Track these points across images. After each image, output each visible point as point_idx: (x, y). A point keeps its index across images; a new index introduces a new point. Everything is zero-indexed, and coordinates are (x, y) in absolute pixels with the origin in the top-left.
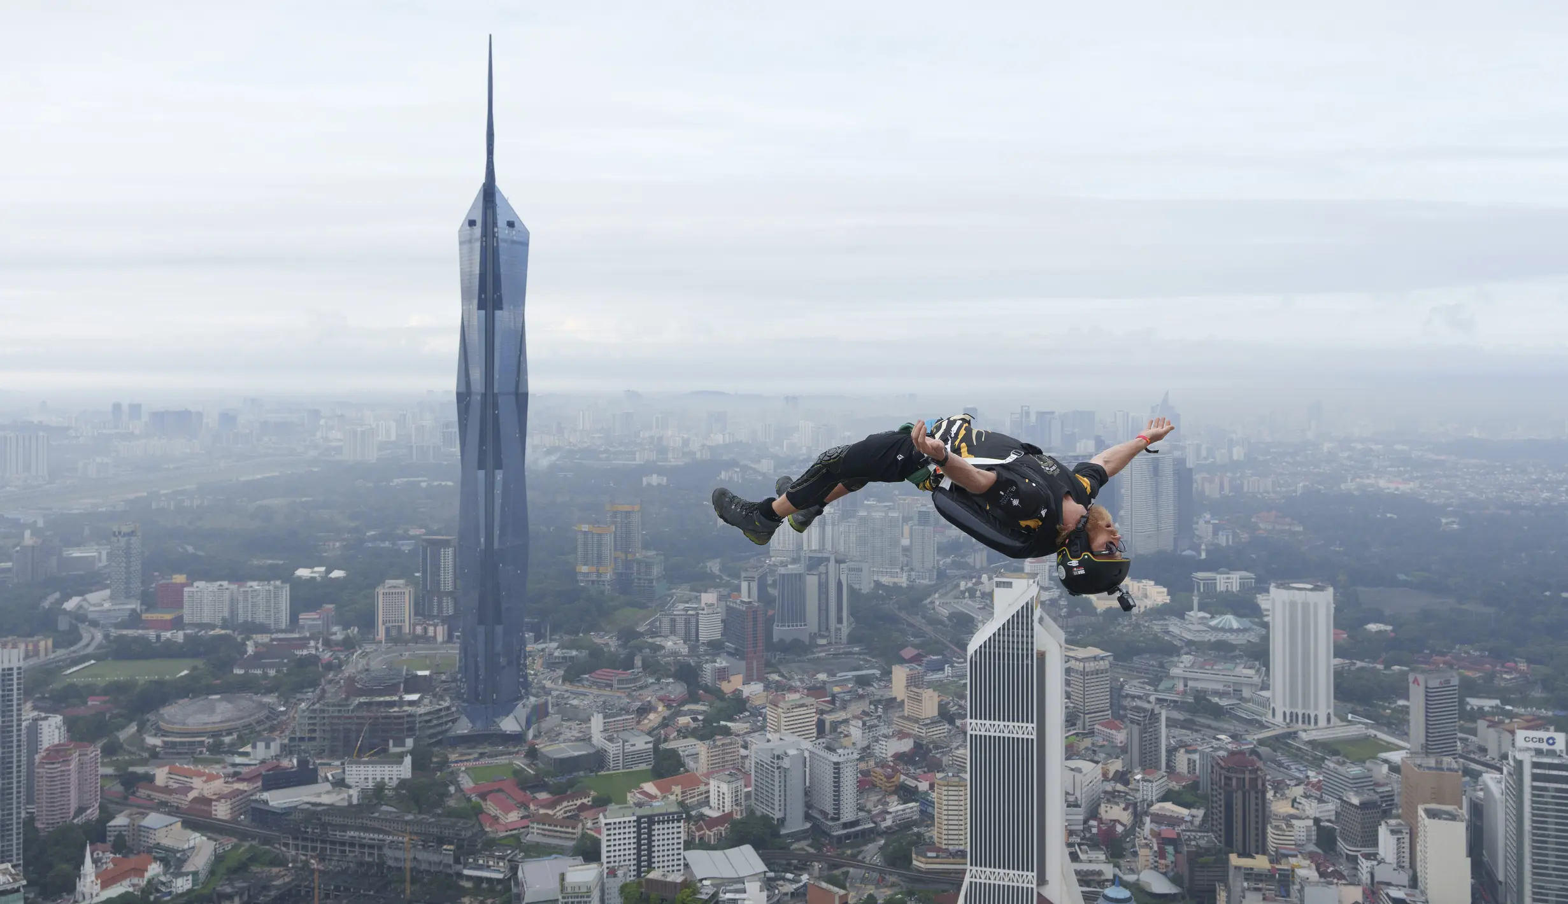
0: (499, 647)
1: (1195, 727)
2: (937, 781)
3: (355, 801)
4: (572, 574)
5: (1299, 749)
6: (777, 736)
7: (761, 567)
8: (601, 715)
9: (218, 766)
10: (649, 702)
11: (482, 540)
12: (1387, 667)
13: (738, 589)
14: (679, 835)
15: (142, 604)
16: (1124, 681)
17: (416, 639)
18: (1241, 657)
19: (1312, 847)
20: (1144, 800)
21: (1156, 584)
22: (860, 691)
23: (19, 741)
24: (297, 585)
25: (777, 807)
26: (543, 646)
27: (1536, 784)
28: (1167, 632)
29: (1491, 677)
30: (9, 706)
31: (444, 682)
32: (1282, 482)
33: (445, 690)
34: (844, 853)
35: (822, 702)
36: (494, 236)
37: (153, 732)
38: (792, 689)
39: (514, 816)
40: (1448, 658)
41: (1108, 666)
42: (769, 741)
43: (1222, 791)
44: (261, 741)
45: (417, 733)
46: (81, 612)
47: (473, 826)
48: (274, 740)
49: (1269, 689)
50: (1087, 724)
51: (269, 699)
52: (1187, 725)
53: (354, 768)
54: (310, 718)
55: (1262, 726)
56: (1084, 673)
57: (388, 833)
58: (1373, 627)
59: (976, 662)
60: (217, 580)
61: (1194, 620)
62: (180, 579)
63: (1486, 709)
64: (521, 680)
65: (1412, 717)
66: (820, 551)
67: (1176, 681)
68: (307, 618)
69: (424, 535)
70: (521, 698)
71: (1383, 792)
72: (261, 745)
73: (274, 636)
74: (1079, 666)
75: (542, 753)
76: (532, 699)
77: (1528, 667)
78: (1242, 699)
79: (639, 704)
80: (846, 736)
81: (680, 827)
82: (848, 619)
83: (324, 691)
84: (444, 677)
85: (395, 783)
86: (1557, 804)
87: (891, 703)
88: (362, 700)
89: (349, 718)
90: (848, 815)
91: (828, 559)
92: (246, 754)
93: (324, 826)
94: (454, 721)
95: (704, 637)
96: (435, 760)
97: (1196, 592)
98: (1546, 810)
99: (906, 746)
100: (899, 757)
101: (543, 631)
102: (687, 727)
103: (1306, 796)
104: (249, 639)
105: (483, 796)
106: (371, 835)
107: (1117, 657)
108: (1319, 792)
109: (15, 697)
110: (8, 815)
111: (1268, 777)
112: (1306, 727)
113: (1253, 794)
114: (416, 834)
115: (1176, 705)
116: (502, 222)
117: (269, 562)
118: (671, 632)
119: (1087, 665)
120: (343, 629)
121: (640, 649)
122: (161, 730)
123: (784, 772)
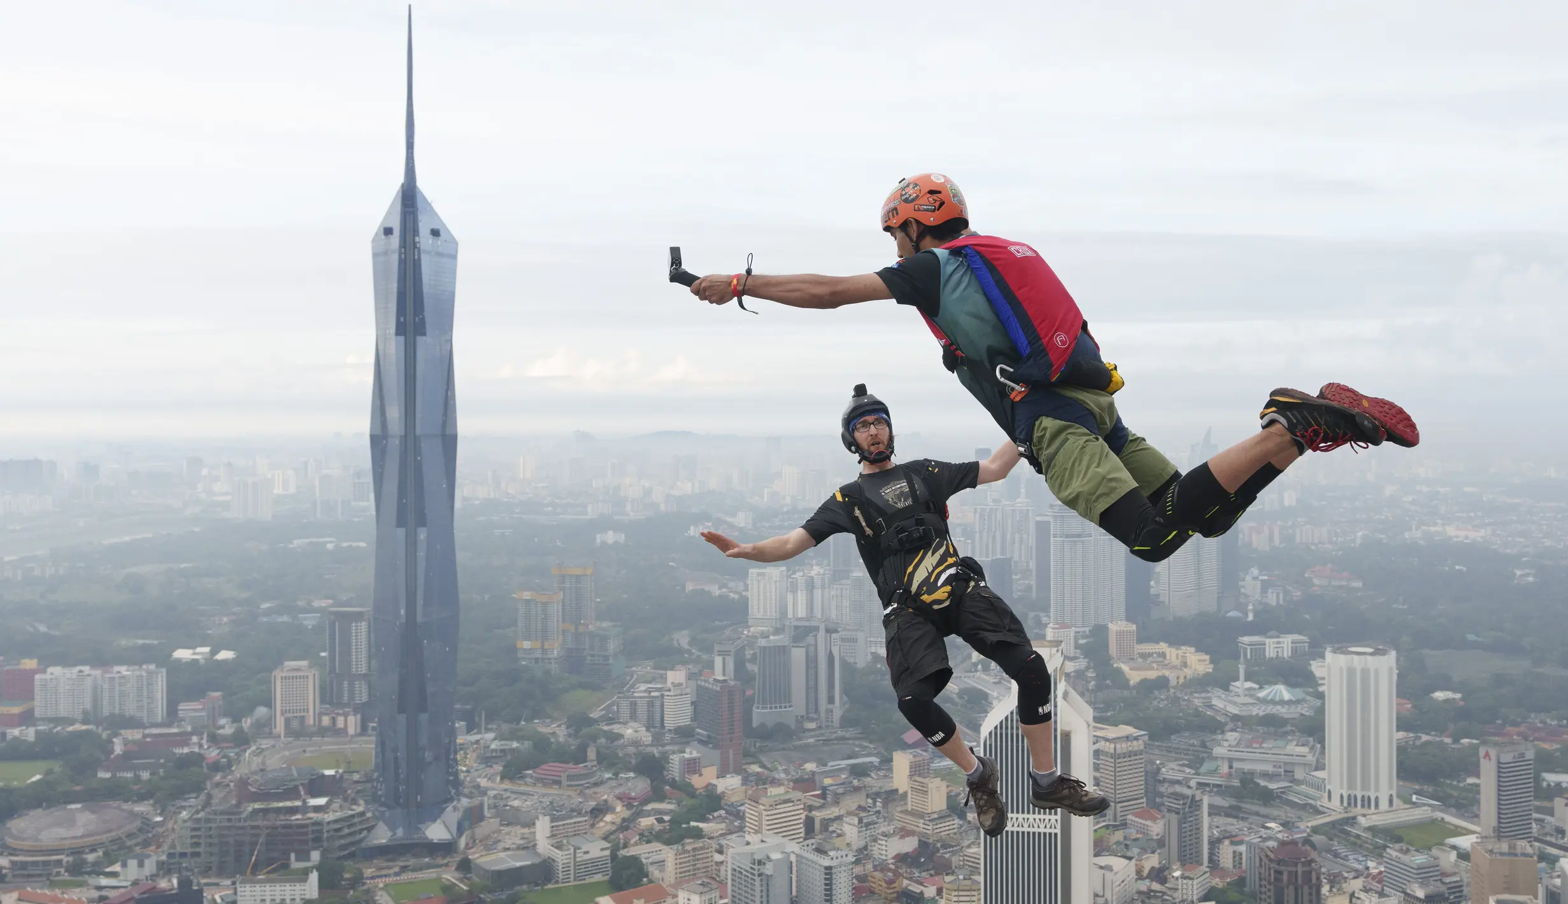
0: (424, 741)
1: (1241, 815)
2: (945, 886)
4: (513, 649)
5: (1358, 837)
6: (759, 837)
7: (739, 638)
8: (548, 818)
9: (79, 890)
10: (606, 801)
11: (403, 612)
12: (1456, 740)
13: (711, 665)
16: (1161, 764)
17: (322, 732)
18: (1293, 732)
21: (1197, 651)
22: (856, 782)
24: (176, 669)
26: (478, 737)
28: (1211, 707)
31: (357, 782)
32: (1339, 531)
33: (358, 792)
35: (811, 797)
36: (415, 247)
38: (774, 782)
40: (1522, 729)
41: (1142, 747)
42: (748, 843)
43: (1272, 887)
44: (133, 858)
45: (325, 844)
48: (149, 856)
49: (1324, 769)
50: (1119, 814)
51: (141, 808)
52: (1232, 812)
53: (248, 887)
54: (193, 829)
55: (1317, 812)
56: (1115, 756)
58: (1440, 695)
59: (990, 745)
60: (75, 665)
61: (1240, 691)
62: (30, 664)
63: (1564, 785)
64: (451, 778)
65: (1483, 798)
66: (807, 619)
67: (1219, 763)
68: (187, 708)
69: (332, 606)
70: (451, 800)
71: (1450, 883)
72: (133, 863)
73: (147, 731)
74: (1109, 747)
75: (476, 865)
76: (465, 802)
78: (1294, 781)
79: (593, 804)
80: (839, 835)
82: (841, 697)
83: (209, 796)
84: (356, 777)
87: (891, 796)
88: (257, 806)
89: (241, 828)
91: (817, 629)
92: (114, 875)
94: (370, 829)
96: (347, 876)
97: (1242, 659)
99: (909, 845)
100: (901, 858)
101: (477, 719)
102: (650, 829)
103: (1366, 890)
104: (116, 735)
107: (1152, 737)
108: (1380, 885)
111: (1323, 870)
112: (1364, 811)
113: (1306, 888)
115: (1219, 790)
116: (424, 228)
117: (140, 642)
118: (631, 717)
119: (1118, 746)
120: (234, 722)
121: (594, 738)
122: (8, 847)
123: (767, 880)
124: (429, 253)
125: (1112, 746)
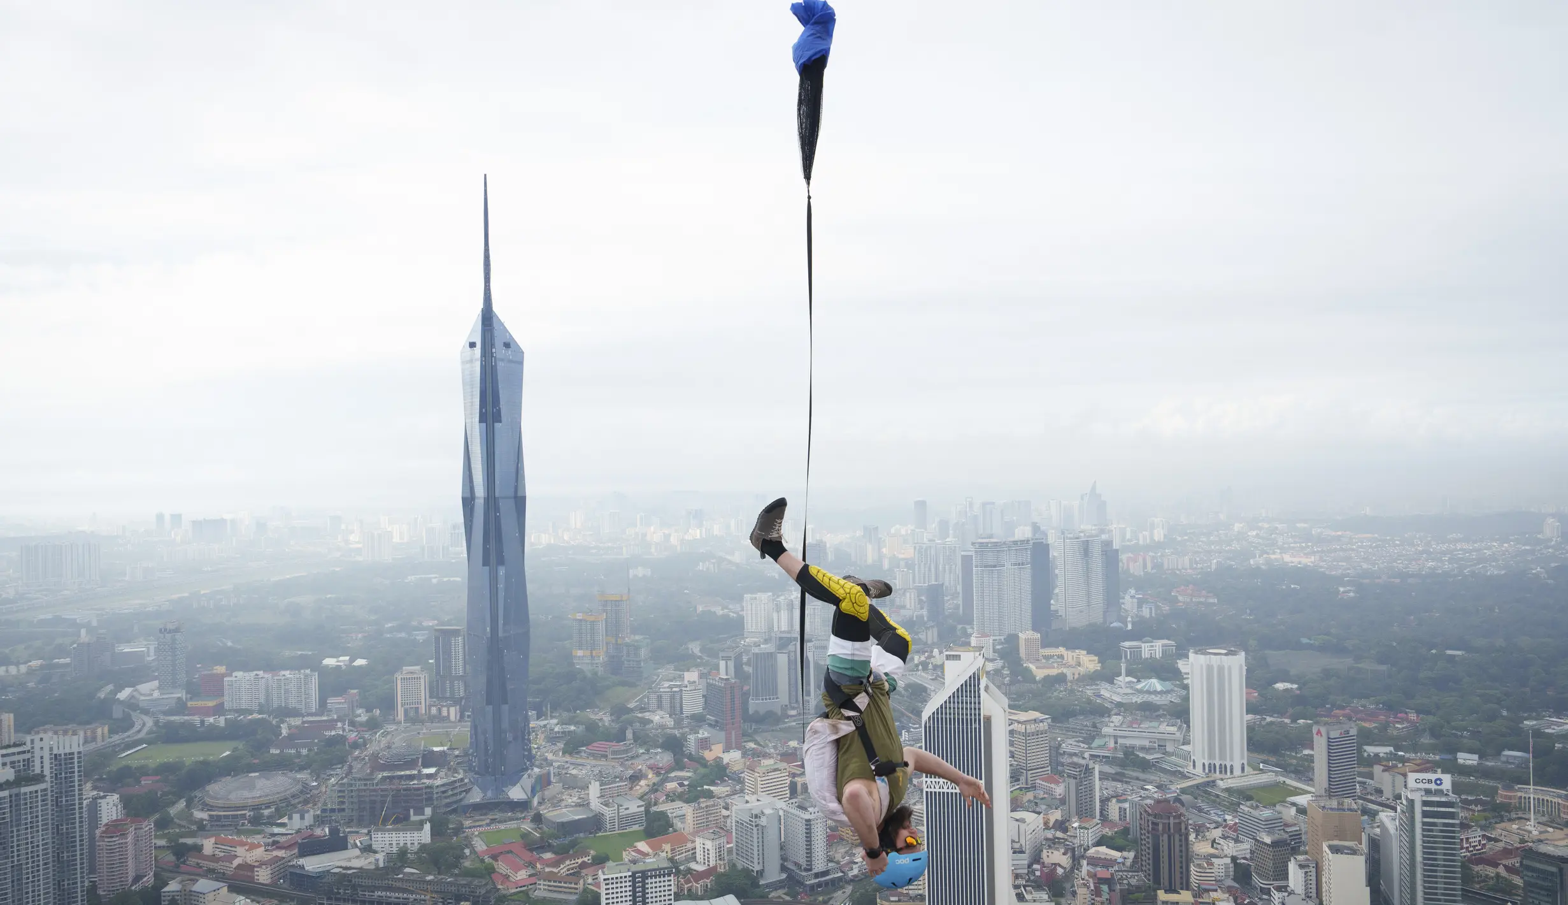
0: (505, 725)
1: (1125, 780)
3: (381, 865)
4: (569, 658)
5: (1218, 796)
6: (754, 797)
7: (737, 647)
8: (598, 783)
9: (259, 836)
10: (640, 770)
11: (488, 629)
12: (1294, 721)
13: (717, 668)
14: (669, 888)
15: (187, 693)
16: (1062, 740)
17: (432, 719)
18: (1163, 715)
19: (1230, 882)
20: (1081, 846)
21: (1088, 654)
23: (81, 817)
24: (324, 672)
25: (756, 861)
26: (545, 722)
27: (1426, 820)
28: (1099, 696)
29: (1385, 727)
30: (71, 787)
31: (457, 756)
32: (1198, 559)
33: (458, 763)
34: (816, 900)
35: (794, 766)
36: (492, 356)
37: (200, 807)
38: (766, 756)
39: (522, 875)
40: (1347, 711)
41: (1047, 728)
42: (747, 802)
43: (1150, 835)
44: (296, 813)
45: (435, 803)
46: (132, 701)
47: (486, 884)
48: (308, 811)
49: (1190, 744)
50: (1029, 779)
51: (302, 776)
52: (1117, 777)
53: (380, 835)
54: (340, 791)
55: (1184, 777)
56: (1026, 734)
57: (412, 892)
58: (1280, 686)
59: (930, 727)
60: (251, 671)
61: (1122, 684)
62: (221, 669)
63: (1381, 755)
64: (526, 753)
65: (1316, 765)
66: (789, 632)
67: (1107, 739)
68: (333, 702)
69: (437, 625)
70: (527, 769)
71: (1290, 832)
72: (296, 817)
73: (305, 719)
74: (1021, 728)
75: (546, 818)
76: (536, 770)
77: (1418, 717)
78: (1166, 753)
79: (631, 772)
81: (670, 880)
83: (351, 767)
84: (457, 752)
85: (416, 847)
86: (1444, 837)
88: (385, 774)
89: (374, 790)
90: (819, 865)
92: (283, 825)
93: (354, 887)
94: (467, 791)
95: (688, 710)
96: (451, 826)
97: (1123, 660)
98: (1435, 842)
101: (544, 709)
102: (674, 791)
103: (1224, 837)
104: (283, 722)
105: (495, 857)
106: (397, 894)
107: (1054, 719)
108: (1235, 833)
109: (76, 779)
110: (73, 884)
111: (1190, 822)
112: (1223, 776)
113: (1177, 837)
114: (436, 892)
115: (1107, 760)
116: (499, 343)
117: (299, 653)
118: (658, 708)
119: (1028, 727)
120: (367, 712)
121: (631, 723)
122: (207, 805)
123: (762, 829)
124: (502, 360)
125: (1024, 726)
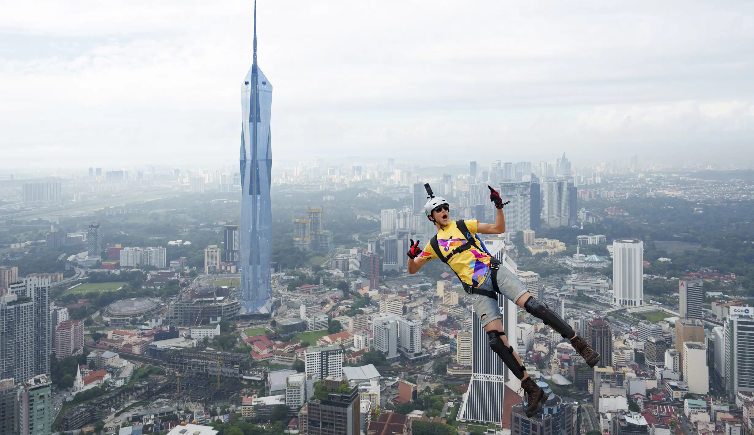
0: (259, 276)
1: (578, 308)
2: (457, 334)
3: (195, 346)
4: (291, 242)
5: (627, 317)
6: (385, 314)
7: (377, 237)
8: (305, 306)
9: (135, 330)
10: (326, 299)
11: (251, 227)
12: (669, 278)
13: (367, 247)
14: (340, 360)
15: (102, 258)
16: (545, 287)
17: (222, 272)
18: (599, 274)
19: (633, 362)
20: (554, 342)
21: (559, 241)
22: (423, 293)
23: (49, 319)
24: (169, 248)
25: (384, 347)
26: (279, 274)
27: (739, 331)
28: (565, 264)
29: (718, 282)
30: (44, 304)
31: (234, 291)
32: (619, 193)
33: (235, 295)
34: (415, 367)
35: (405, 299)
36: (257, 89)
37: (107, 315)
38: (391, 293)
39: (266, 352)
40: (698, 273)
41: (537, 280)
42: (381, 316)
43: (591, 337)
44: (153, 319)
45: (223, 314)
46: (75, 262)
47: (247, 356)
48: (159, 318)
49: (613, 289)
51: (157, 300)
52: (575, 306)
53: (195, 330)
54: (175, 308)
55: (610, 306)
57: (210, 360)
58: (662, 259)
60: (133, 247)
61: (577, 257)
62: (118, 246)
63: (716, 297)
64: (269, 290)
65: (680, 302)
66: (404, 229)
67: (569, 286)
68: (173, 263)
69: (226, 224)
70: (269, 298)
71: (666, 336)
72: (154, 321)
73: (159, 271)
75: (278, 324)
76: (274, 299)
77: (736, 276)
78: (600, 294)
79: (322, 300)
80: (416, 314)
81: (340, 356)
83: (181, 296)
84: (234, 289)
85: (212, 337)
86: (750, 341)
87: (436, 299)
88: (198, 300)
89: (193, 308)
90: (417, 350)
91: (407, 233)
92: (147, 325)
93: (181, 357)
94: (239, 309)
95: (351, 269)
96: (230, 327)
97: (578, 245)
98: (744, 343)
99: (444, 318)
100: (441, 323)
101: (279, 267)
102: (343, 311)
103: (631, 339)
104: (148, 273)
105: (252, 343)
106: (202, 361)
107: (541, 276)
108: (636, 337)
109: (47, 300)
110: (44, 352)
111: (612, 330)
112: (630, 307)
113: (605, 338)
114: (222, 360)
115: (569, 297)
116: (260, 82)
117: (157, 238)
118: (336, 267)
119: (527, 279)
120: (190, 268)
121: (322, 275)
122: (110, 314)
123: (388, 330)
124: (262, 91)
125: (525, 279)
